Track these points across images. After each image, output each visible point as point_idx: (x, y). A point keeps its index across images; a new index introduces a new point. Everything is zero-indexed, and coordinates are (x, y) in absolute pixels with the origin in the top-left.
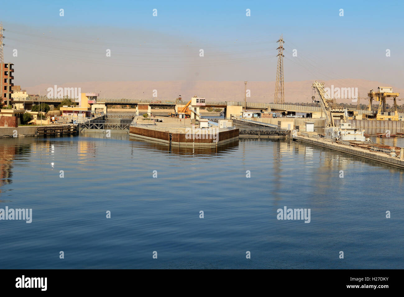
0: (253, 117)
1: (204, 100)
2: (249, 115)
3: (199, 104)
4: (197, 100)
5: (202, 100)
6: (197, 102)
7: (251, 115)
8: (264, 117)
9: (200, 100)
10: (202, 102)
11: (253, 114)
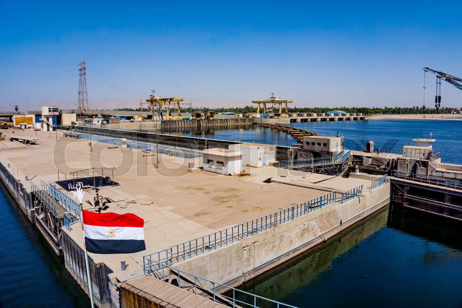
0: (102, 123)
1: (57, 108)
2: (98, 122)
3: (52, 113)
4: (49, 109)
5: (55, 108)
6: (50, 111)
7: (100, 122)
8: (112, 123)
9: (53, 108)
10: (55, 111)
11: (102, 121)
